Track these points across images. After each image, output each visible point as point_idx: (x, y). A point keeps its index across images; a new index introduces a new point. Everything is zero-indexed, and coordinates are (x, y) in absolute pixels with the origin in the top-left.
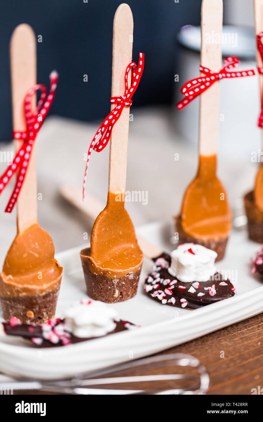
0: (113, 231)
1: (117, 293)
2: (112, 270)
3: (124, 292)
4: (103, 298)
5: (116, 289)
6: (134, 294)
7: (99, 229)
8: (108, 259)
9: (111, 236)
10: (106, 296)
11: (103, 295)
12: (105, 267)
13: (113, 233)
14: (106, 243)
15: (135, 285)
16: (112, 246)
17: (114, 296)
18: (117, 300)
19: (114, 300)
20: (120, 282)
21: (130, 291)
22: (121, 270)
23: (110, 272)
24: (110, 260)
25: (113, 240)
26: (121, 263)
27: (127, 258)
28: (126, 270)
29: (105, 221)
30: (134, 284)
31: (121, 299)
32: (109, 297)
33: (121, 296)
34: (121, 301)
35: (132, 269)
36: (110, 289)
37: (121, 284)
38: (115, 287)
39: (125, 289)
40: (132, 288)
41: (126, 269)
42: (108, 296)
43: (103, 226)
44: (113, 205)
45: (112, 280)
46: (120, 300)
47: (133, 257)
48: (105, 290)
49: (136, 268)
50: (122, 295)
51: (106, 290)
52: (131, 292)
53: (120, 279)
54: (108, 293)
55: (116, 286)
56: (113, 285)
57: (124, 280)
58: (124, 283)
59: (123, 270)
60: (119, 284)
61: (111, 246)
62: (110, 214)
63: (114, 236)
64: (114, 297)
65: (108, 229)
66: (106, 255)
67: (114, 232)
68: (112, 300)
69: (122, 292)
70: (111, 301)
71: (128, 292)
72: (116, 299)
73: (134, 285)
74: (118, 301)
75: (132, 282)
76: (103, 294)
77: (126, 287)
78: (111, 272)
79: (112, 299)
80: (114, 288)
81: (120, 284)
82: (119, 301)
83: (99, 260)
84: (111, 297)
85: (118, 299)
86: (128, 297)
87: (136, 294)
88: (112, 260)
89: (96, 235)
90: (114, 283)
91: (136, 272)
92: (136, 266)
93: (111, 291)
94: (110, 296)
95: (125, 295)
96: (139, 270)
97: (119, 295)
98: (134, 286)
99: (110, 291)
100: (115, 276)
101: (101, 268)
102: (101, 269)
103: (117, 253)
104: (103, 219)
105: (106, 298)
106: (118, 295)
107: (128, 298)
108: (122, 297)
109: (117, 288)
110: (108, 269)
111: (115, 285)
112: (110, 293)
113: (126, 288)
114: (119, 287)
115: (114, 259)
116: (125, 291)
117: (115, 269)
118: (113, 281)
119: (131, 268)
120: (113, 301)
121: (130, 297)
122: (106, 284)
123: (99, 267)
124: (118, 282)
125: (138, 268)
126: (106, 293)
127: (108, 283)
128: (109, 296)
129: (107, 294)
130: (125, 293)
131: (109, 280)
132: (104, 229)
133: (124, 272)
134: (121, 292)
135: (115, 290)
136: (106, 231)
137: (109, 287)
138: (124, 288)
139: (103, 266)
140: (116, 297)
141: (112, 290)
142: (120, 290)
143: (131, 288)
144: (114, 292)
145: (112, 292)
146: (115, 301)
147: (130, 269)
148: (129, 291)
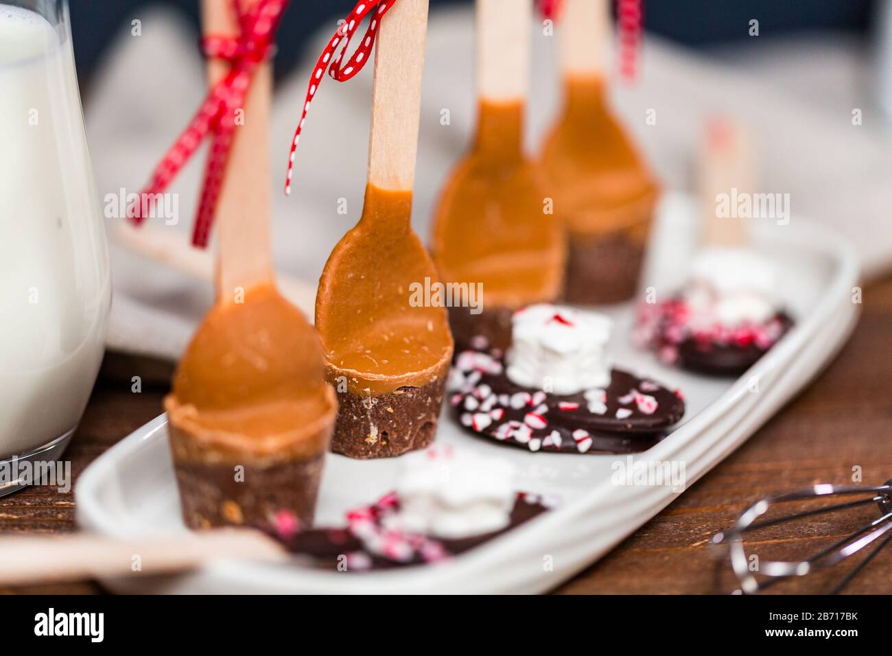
0: (379, 284)
1: (374, 435)
2: (360, 373)
3: (393, 433)
4: (342, 444)
5: (372, 424)
6: (424, 443)
7: (337, 272)
8: (359, 348)
9: (373, 295)
10: (349, 440)
11: (341, 438)
12: (345, 366)
13: (378, 287)
14: (359, 311)
15: (423, 419)
16: (374, 319)
17: (366, 440)
18: (374, 451)
19: (368, 451)
20: (381, 407)
21: (410, 432)
22: (383, 377)
23: (354, 379)
24: (364, 350)
25: (377, 306)
26: (386, 361)
27: (407, 352)
28: (396, 377)
29: (354, 255)
30: (420, 416)
31: (385, 451)
32: (354, 444)
33: (384, 443)
34: (386, 456)
35: (412, 376)
36: (357, 423)
37: (383, 412)
38: (369, 417)
39: (395, 426)
40: (415, 424)
41: (396, 375)
42: (352, 440)
43: (349, 266)
44: (377, 217)
45: (360, 399)
46: (381, 452)
47: (424, 350)
48: (345, 425)
49: (422, 376)
50: (388, 441)
51: (347, 426)
52: (411, 435)
53: (380, 398)
54: (352, 432)
55: (372, 415)
56: (364, 411)
57: (391, 403)
58: (390, 410)
59: (389, 377)
60: (377, 412)
61: (371, 319)
62: (368, 238)
63: (381, 297)
64: (367, 443)
65: (363, 277)
66: (354, 340)
67: (381, 285)
68: (362, 451)
69: (387, 432)
70: (361, 453)
71: (404, 435)
72: (373, 448)
73: (420, 418)
74: (376, 454)
75: (412, 409)
76: (340, 435)
77: (397, 421)
78: (359, 378)
79: (363, 449)
80: (366, 419)
81: (381, 412)
82: (380, 456)
83: (332, 349)
84: (360, 443)
85: (378, 450)
86: (404, 447)
87: (427, 444)
88: (368, 352)
89: (329, 287)
90: (366, 406)
91: (423, 385)
92: (424, 371)
93: (360, 429)
94: (357, 440)
95: (396, 441)
96: (432, 381)
97: (380, 439)
98: (420, 420)
99: (358, 428)
100: (368, 390)
101: (334, 367)
102: (335, 370)
103: (386, 338)
104: (351, 249)
105: (349, 445)
106: (378, 439)
107: (404, 450)
108: (387, 445)
109: (375, 420)
110: (351, 371)
111: (368, 413)
112: (357, 432)
113: (398, 424)
114: (378, 418)
115: (372, 351)
116: (396, 431)
117: (369, 372)
118: (364, 402)
119: (409, 374)
120: (366, 455)
121: (408, 448)
122: (348, 408)
123: (330, 364)
124: (374, 406)
125: (430, 377)
126: (348, 432)
127: (351, 406)
128: (354, 439)
129: (350, 435)
130: (395, 436)
131: (353, 399)
132: (352, 275)
133: (390, 381)
134: (385, 433)
135: (369, 426)
136: (357, 279)
137: (355, 418)
138: (393, 423)
139: (342, 363)
140: (371, 443)
141: (363, 426)
142: (381, 426)
143: (411, 424)
144: (368, 431)
145: (362, 430)
146: (370, 453)
147: (407, 374)
148: (405, 431)
